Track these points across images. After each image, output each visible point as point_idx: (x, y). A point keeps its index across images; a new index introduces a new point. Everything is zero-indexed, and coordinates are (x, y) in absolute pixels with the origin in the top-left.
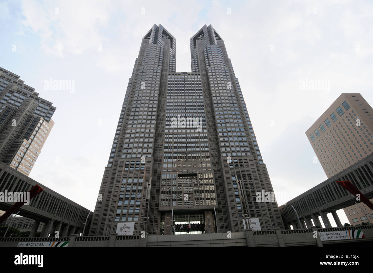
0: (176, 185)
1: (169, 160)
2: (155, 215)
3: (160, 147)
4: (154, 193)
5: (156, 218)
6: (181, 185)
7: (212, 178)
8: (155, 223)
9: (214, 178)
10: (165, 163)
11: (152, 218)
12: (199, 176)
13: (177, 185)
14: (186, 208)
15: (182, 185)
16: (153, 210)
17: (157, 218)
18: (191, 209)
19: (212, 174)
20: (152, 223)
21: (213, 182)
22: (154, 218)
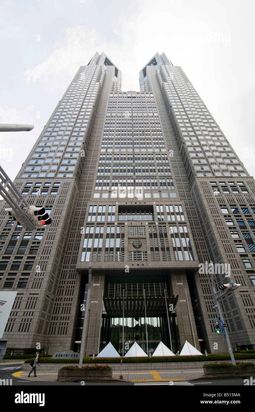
0: (113, 224)
1: (104, 188)
2: (70, 280)
3: (91, 169)
4: (73, 239)
5: (71, 285)
6: (124, 224)
7: (182, 214)
8: (67, 297)
9: (185, 213)
10: (97, 192)
11: (63, 285)
12: (157, 209)
13: (116, 224)
14: (133, 265)
15: (126, 224)
16: (66, 269)
17: (73, 285)
18: (143, 267)
19: (180, 207)
20: (61, 297)
21: (183, 220)
22: (65, 285)
